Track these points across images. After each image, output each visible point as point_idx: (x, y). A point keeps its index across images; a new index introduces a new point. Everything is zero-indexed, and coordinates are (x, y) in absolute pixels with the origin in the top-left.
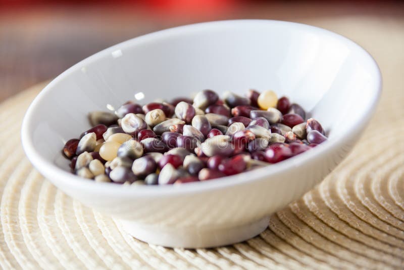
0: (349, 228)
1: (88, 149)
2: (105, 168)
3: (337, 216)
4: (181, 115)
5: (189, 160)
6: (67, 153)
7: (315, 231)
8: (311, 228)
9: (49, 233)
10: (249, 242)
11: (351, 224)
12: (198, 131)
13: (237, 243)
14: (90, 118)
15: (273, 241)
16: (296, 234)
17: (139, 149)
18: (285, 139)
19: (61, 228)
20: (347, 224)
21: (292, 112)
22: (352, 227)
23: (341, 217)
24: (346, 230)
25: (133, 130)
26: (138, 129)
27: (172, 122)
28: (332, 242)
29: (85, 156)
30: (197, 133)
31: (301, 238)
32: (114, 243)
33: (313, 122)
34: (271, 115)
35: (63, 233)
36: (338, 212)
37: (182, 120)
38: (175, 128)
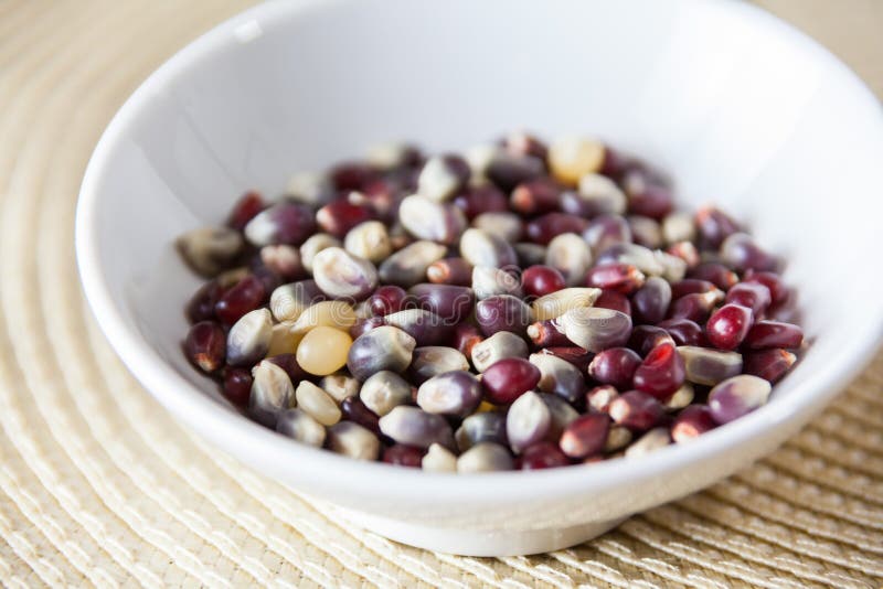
27: (417, 252)
29: (271, 373)
37: (438, 242)
38: (443, 270)
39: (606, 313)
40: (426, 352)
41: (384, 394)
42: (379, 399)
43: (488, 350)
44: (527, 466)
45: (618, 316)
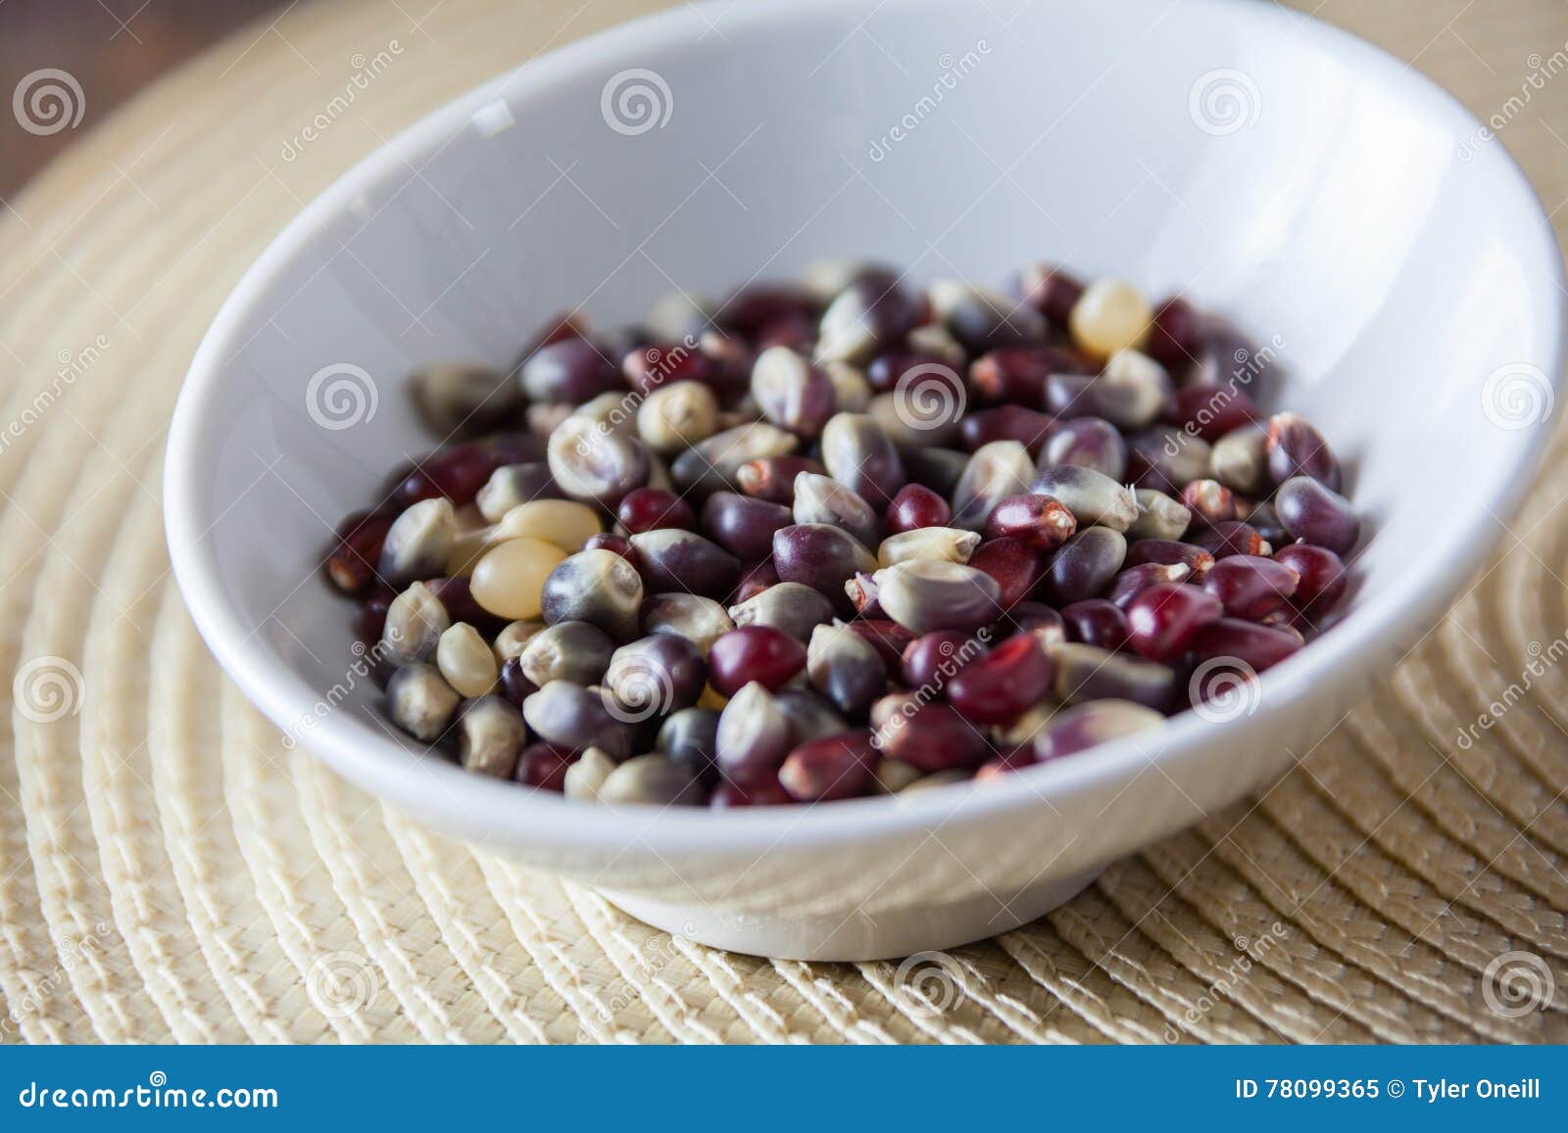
0: (1437, 845)
1: (425, 568)
2: (500, 662)
3: (1384, 775)
4: (781, 407)
5: (829, 642)
6: (343, 578)
7: (1307, 859)
8: (1291, 841)
9: (284, 888)
10: (1058, 919)
11: (1445, 819)
12: (851, 499)
13: (1010, 933)
14: (416, 394)
15: (1149, 915)
16: (1235, 874)
17: (626, 589)
18: (1188, 515)
19: (329, 863)
20: (1429, 818)
21: (1207, 373)
22: (1449, 837)
23: (1401, 779)
24: (1425, 855)
25: (597, 487)
26: (615, 484)
27: (744, 441)
28: (1376, 915)
29: (418, 604)
30: (849, 507)
31: (1255, 892)
32: (539, 938)
33: (1297, 432)
34: (1126, 393)
35: (337, 887)
36: (1388, 756)
37: (785, 429)
38: (760, 476)
39: (961, 574)
40: (671, 601)
41: (551, 658)
42: (541, 664)
43: (752, 610)
44: (719, 801)
45: (978, 579)
